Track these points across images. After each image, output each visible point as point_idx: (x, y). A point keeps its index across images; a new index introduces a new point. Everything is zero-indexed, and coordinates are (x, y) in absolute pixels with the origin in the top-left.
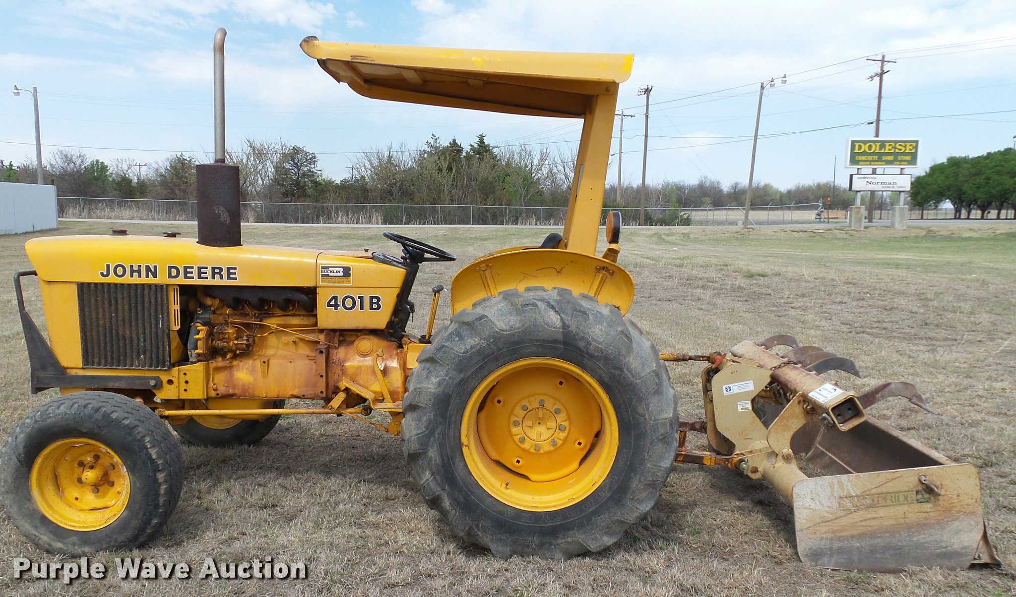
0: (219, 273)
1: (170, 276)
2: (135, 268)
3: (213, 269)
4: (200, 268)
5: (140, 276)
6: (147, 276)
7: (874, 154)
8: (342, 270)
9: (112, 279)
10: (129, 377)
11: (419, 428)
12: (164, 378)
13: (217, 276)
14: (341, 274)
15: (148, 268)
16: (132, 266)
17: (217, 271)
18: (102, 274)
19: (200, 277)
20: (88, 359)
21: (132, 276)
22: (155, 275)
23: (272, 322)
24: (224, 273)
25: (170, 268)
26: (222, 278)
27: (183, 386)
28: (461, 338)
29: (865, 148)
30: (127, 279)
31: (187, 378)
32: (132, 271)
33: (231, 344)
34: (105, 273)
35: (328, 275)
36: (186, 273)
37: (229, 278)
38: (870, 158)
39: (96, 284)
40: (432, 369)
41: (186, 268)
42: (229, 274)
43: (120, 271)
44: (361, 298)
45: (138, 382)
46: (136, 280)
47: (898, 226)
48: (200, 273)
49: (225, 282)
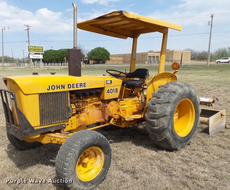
0: (82, 85)
1: (69, 88)
2: (58, 86)
3: (80, 84)
4: (77, 84)
5: (60, 89)
6: (62, 89)
7: (33, 49)
8: (110, 81)
9: (51, 91)
10: (56, 126)
11: (167, 121)
12: (66, 124)
13: (81, 86)
14: (110, 83)
15: (62, 85)
16: (57, 86)
17: (81, 85)
18: (47, 89)
19: (77, 87)
20: (42, 122)
21: (57, 89)
22: (64, 88)
23: (88, 100)
24: (83, 85)
25: (68, 85)
26: (82, 87)
27: (71, 125)
28: (173, 96)
29: (31, 48)
30: (56, 90)
31: (72, 122)
32: (57, 87)
33: (81, 109)
34: (48, 89)
35: (107, 83)
36: (73, 86)
37: (84, 87)
38: (33, 50)
39: (45, 93)
40: (168, 105)
41: (73, 84)
42: (84, 85)
43: (53, 87)
44: (114, 89)
45: (59, 127)
46: (58, 90)
47: (41, 67)
48: (77, 86)
49: (83, 88)
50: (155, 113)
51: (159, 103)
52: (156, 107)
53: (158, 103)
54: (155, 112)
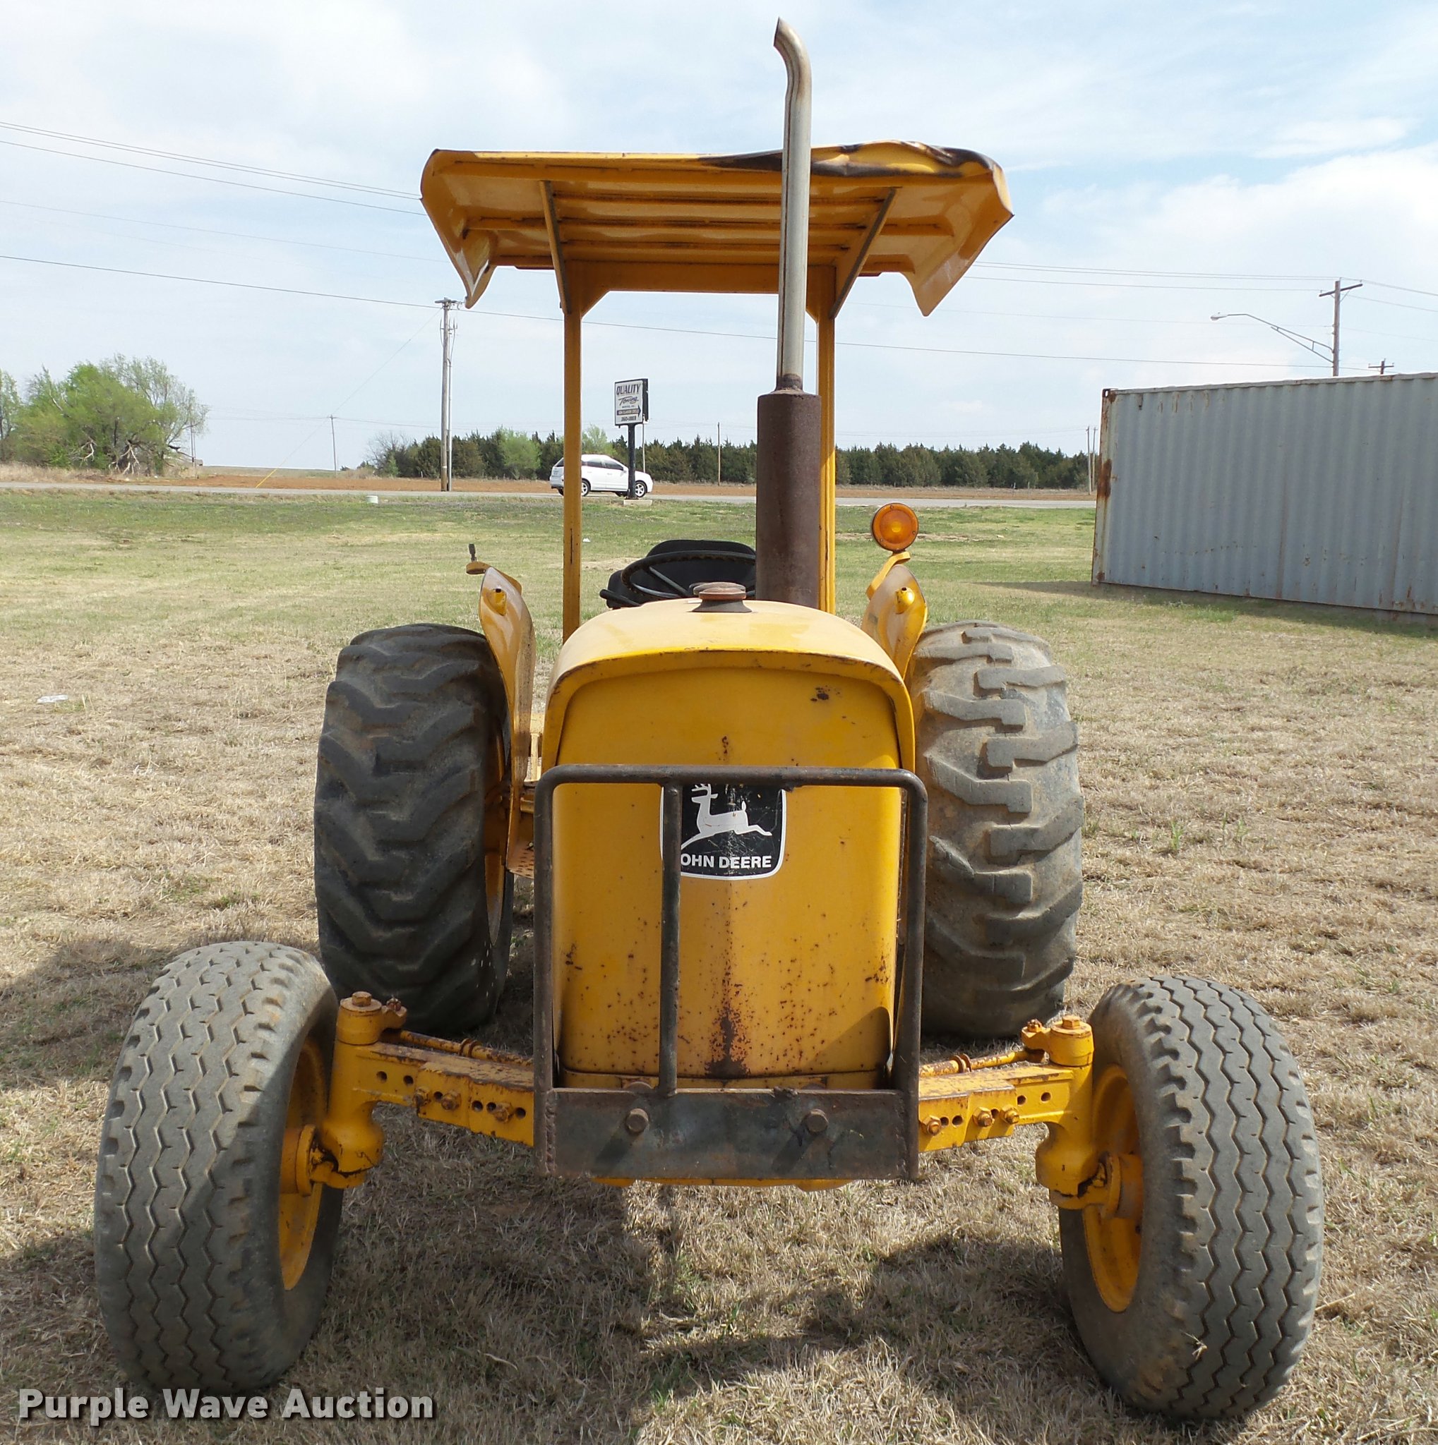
50: (1024, 825)
51: (1032, 757)
52: (1024, 788)
53: (1023, 762)
54: (1023, 816)
